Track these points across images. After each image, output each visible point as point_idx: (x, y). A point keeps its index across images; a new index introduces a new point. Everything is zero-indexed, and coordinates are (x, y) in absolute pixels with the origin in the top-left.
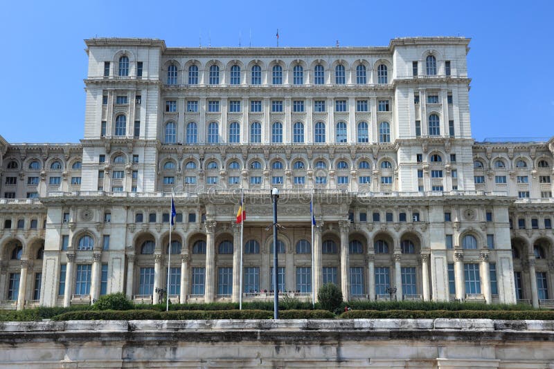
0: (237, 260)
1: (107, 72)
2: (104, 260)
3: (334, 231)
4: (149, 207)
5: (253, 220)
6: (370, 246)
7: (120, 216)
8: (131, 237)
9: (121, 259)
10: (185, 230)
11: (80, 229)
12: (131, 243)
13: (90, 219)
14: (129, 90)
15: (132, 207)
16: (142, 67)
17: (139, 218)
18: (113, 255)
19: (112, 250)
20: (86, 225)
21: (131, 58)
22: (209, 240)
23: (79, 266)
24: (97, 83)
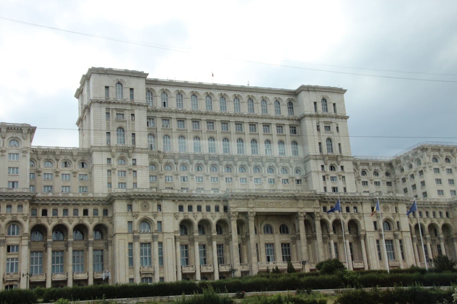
1: (107, 94)
2: (160, 240)
4: (188, 201)
5: (261, 211)
6: (331, 229)
7: (169, 207)
8: (177, 223)
9: (172, 239)
10: (214, 218)
11: (142, 217)
12: (177, 228)
13: (148, 209)
14: (126, 110)
15: (177, 201)
16: (133, 92)
17: (181, 208)
18: (166, 236)
19: (165, 233)
20: (146, 214)
21: (125, 85)
23: (142, 244)
24: (101, 102)
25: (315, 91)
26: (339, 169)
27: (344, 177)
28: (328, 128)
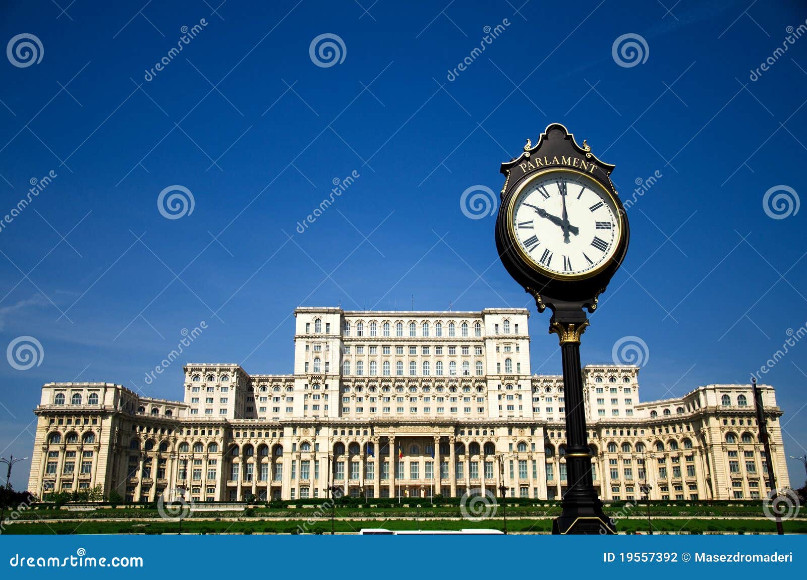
0: (390, 459)
2: (317, 459)
3: (446, 441)
8: (331, 445)
10: (362, 440)
11: (303, 440)
12: (331, 449)
13: (308, 434)
17: (335, 433)
18: (321, 455)
19: (321, 453)
20: (306, 438)
21: (323, 321)
22: (376, 447)
23: (302, 461)
25: (497, 314)
26: (515, 388)
27: (520, 396)
28: (508, 348)
